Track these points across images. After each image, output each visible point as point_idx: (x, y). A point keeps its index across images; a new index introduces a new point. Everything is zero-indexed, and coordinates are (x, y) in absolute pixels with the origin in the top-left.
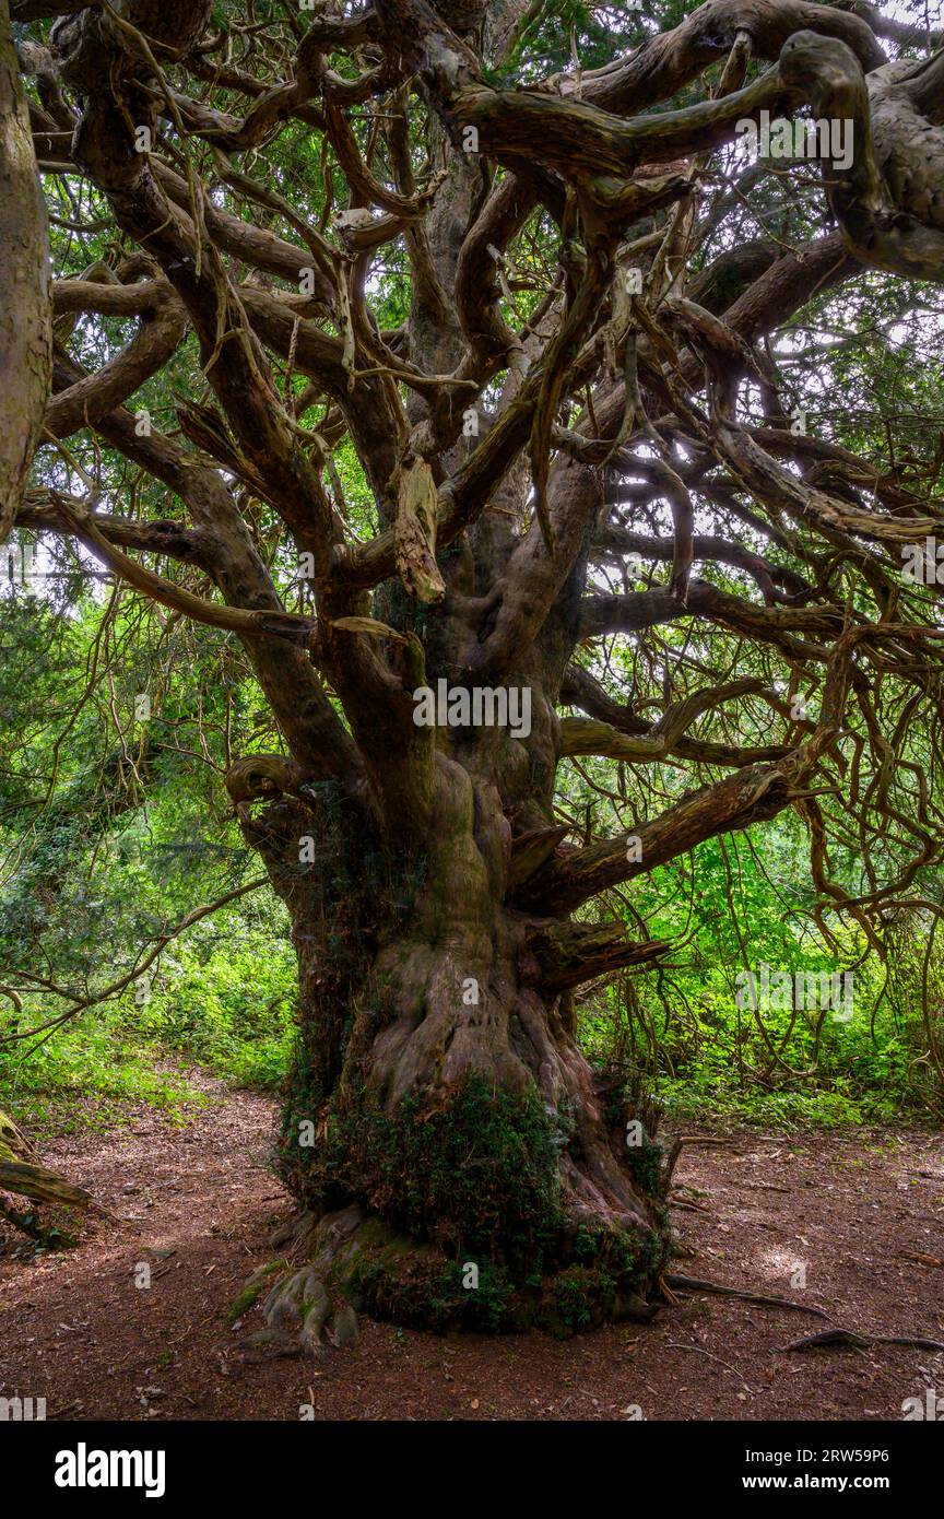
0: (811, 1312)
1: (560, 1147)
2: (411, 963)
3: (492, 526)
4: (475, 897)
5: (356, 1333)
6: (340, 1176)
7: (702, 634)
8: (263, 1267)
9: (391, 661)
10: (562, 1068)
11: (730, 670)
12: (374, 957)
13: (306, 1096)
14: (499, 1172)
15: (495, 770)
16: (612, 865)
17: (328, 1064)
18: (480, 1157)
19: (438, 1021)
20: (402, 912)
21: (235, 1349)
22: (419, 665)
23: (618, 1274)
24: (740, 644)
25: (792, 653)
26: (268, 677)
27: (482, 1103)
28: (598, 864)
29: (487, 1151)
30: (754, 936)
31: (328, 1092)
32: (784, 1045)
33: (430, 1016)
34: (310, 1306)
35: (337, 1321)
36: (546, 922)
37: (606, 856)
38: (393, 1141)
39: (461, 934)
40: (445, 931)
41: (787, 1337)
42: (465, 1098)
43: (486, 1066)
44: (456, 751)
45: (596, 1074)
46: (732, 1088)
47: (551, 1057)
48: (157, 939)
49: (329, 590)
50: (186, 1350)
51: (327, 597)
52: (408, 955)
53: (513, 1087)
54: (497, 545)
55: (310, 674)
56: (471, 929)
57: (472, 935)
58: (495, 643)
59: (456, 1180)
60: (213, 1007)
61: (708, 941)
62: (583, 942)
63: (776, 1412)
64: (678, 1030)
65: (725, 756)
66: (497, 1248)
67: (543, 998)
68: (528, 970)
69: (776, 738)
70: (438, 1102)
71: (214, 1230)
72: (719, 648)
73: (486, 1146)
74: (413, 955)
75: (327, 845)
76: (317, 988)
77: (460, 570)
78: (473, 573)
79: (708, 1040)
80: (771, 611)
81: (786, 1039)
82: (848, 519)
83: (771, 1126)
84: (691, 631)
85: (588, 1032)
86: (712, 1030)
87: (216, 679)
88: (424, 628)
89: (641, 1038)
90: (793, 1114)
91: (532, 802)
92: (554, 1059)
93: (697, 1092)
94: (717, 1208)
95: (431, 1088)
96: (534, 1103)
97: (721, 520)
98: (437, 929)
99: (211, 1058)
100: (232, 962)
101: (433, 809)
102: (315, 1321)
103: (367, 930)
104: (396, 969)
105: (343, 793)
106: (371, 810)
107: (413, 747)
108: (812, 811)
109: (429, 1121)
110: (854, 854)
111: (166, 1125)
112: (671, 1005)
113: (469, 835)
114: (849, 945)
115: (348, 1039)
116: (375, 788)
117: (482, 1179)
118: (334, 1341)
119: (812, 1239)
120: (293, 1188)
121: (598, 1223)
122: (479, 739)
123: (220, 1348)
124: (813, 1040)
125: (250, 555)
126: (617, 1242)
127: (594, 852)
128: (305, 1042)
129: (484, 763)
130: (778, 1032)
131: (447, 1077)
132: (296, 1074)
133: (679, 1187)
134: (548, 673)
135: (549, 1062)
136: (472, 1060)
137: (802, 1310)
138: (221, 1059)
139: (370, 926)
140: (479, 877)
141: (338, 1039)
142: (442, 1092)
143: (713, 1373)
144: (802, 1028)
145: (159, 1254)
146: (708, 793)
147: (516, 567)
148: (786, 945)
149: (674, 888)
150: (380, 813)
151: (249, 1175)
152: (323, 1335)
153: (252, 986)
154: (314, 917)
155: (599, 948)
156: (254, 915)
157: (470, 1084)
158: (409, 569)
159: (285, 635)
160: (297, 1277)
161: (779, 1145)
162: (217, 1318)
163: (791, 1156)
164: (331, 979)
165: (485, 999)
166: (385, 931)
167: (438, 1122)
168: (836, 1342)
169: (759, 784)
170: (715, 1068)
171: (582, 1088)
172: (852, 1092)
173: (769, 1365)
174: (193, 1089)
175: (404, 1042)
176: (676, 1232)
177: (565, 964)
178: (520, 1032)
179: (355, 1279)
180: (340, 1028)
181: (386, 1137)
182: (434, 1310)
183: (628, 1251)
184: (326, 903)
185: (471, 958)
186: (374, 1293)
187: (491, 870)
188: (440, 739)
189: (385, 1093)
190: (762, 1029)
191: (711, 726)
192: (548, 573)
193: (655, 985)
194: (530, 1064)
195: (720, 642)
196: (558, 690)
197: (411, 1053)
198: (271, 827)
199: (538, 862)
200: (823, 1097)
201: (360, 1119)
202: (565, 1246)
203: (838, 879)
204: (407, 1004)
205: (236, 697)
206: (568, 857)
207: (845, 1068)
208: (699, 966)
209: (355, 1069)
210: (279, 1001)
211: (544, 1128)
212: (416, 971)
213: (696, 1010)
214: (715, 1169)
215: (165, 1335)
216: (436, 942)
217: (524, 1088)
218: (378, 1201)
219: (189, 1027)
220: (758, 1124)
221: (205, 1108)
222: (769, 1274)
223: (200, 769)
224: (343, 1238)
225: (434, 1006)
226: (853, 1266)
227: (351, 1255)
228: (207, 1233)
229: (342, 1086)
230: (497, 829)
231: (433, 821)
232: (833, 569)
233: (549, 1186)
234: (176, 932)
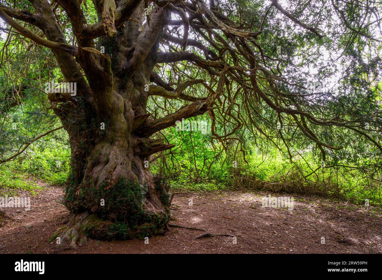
0: (202, 230)
1: (144, 195)
2: (104, 148)
3: (133, 27)
4: (123, 131)
5: (87, 243)
6: (83, 204)
7: (189, 67)
8: (60, 228)
9: (101, 64)
10: (145, 176)
11: (196, 77)
12: (94, 147)
13: (73, 184)
14: (127, 201)
15: (131, 97)
16: (161, 124)
17: (80, 175)
18: (122, 197)
19: (112, 163)
20: (102, 135)
21: (51, 249)
22: (110, 65)
23: (157, 224)
24: (199, 71)
25: (211, 73)
26: (62, 64)
27: (123, 184)
28: (158, 124)
29: (124, 196)
30: (196, 146)
31: (79, 183)
32: (201, 172)
33: (109, 162)
34: (73, 237)
35: (81, 240)
36: (143, 139)
37: (160, 122)
38: (98, 194)
39: (119, 141)
40: (115, 140)
41: (196, 236)
42: (118, 183)
43: (125, 175)
44: (120, 91)
45: (154, 178)
46: (188, 183)
47: (142, 173)
48: (26, 143)
49: (82, 38)
50: (36, 250)
51: (81, 40)
52: (104, 146)
53: (132, 180)
54: (134, 33)
55: (75, 64)
56: (122, 140)
57: (122, 141)
58: (132, 61)
59: (115, 203)
60: (45, 164)
61: (185, 147)
62: (152, 144)
63: (192, 252)
64: (176, 169)
65: (193, 99)
66: (126, 220)
67: (141, 158)
68: (137, 151)
69: (206, 96)
70: (111, 184)
71: (45, 220)
72: (193, 71)
73: (124, 195)
74: (105, 147)
75: (81, 115)
76: (77, 155)
77: (123, 39)
78: (126, 40)
79: (183, 171)
80: (207, 61)
81: (202, 171)
82: (228, 30)
83: (196, 191)
84: (186, 66)
85: (153, 170)
86: (184, 169)
87: (45, 67)
88: (111, 55)
89: (166, 171)
90: (202, 188)
91: (141, 107)
92: (143, 174)
93: (179, 184)
94: (182, 209)
95: (109, 181)
96: (137, 184)
97: (196, 36)
98: (112, 140)
99: (44, 177)
100: (51, 151)
101: (112, 107)
102: (75, 240)
103: (92, 139)
104: (100, 150)
105: (85, 101)
106: (94, 106)
107: (107, 89)
108: (213, 115)
109: (108, 189)
110: (221, 127)
111: (30, 195)
112: (174, 163)
113: (122, 115)
114: (218, 149)
115: (86, 168)
116: (95, 99)
117: (122, 203)
118: (80, 245)
119: (204, 215)
120: (69, 208)
121: (152, 213)
122: (126, 88)
123: (47, 249)
124: (208, 171)
125: (56, 26)
126: (157, 217)
127: (157, 121)
128: (73, 170)
129: (128, 95)
130: (200, 169)
131: (114, 178)
132: (70, 178)
133: (173, 205)
134: (147, 72)
135: (142, 174)
136: (121, 173)
137: (200, 230)
138: (47, 178)
139: (93, 138)
140: (125, 126)
141: (83, 169)
142: (112, 182)
143: (178, 245)
144: (206, 168)
145: (28, 227)
146: (187, 107)
147: (139, 40)
148: (203, 148)
149: (177, 134)
150: (96, 107)
151: (56, 207)
152: (77, 244)
153: (57, 158)
154: (76, 135)
155: (156, 146)
156: (58, 139)
157: (120, 179)
158: (106, 27)
159: (67, 51)
160: (70, 230)
161: (198, 195)
162: (46, 242)
163: (201, 197)
164: (81, 153)
165: (125, 158)
166: (97, 140)
167: (111, 189)
168: (207, 236)
169: (200, 105)
170: (184, 178)
171: (150, 181)
172: (216, 183)
173: (191, 242)
174: (39, 186)
175: (102, 169)
176: (172, 215)
177: (147, 150)
178: (135, 167)
179: (87, 229)
180: (83, 166)
181: (96, 193)
182: (108, 235)
183: (160, 219)
184: (80, 132)
185: (122, 147)
186: (92, 233)
187: (129, 125)
188: (115, 88)
189: (96, 183)
190: (196, 169)
191: (189, 92)
192: (148, 43)
193: (171, 158)
194: (137, 175)
195: (194, 70)
196: (149, 77)
197: (104, 172)
198: (62, 109)
199: (141, 123)
200: (210, 185)
201: (89, 189)
202: (144, 218)
203: (218, 132)
204: (103, 159)
205: (52, 73)
206: (150, 122)
207: (215, 178)
208: (182, 153)
209: (88, 176)
210: (65, 162)
211: (140, 190)
212: (106, 150)
213: (181, 164)
214: (182, 201)
215: (30, 247)
216: (112, 143)
217: (135, 181)
218: (93, 210)
219: (37, 169)
220: (193, 191)
221: (42, 190)
222: (193, 223)
223: (39, 94)
224: (83, 220)
225: (111, 160)
226: (212, 220)
227: (85, 224)
228: (43, 221)
229: (84, 181)
230: (130, 113)
231: (112, 110)
232: (224, 52)
233: (140, 204)
234: (32, 141)
